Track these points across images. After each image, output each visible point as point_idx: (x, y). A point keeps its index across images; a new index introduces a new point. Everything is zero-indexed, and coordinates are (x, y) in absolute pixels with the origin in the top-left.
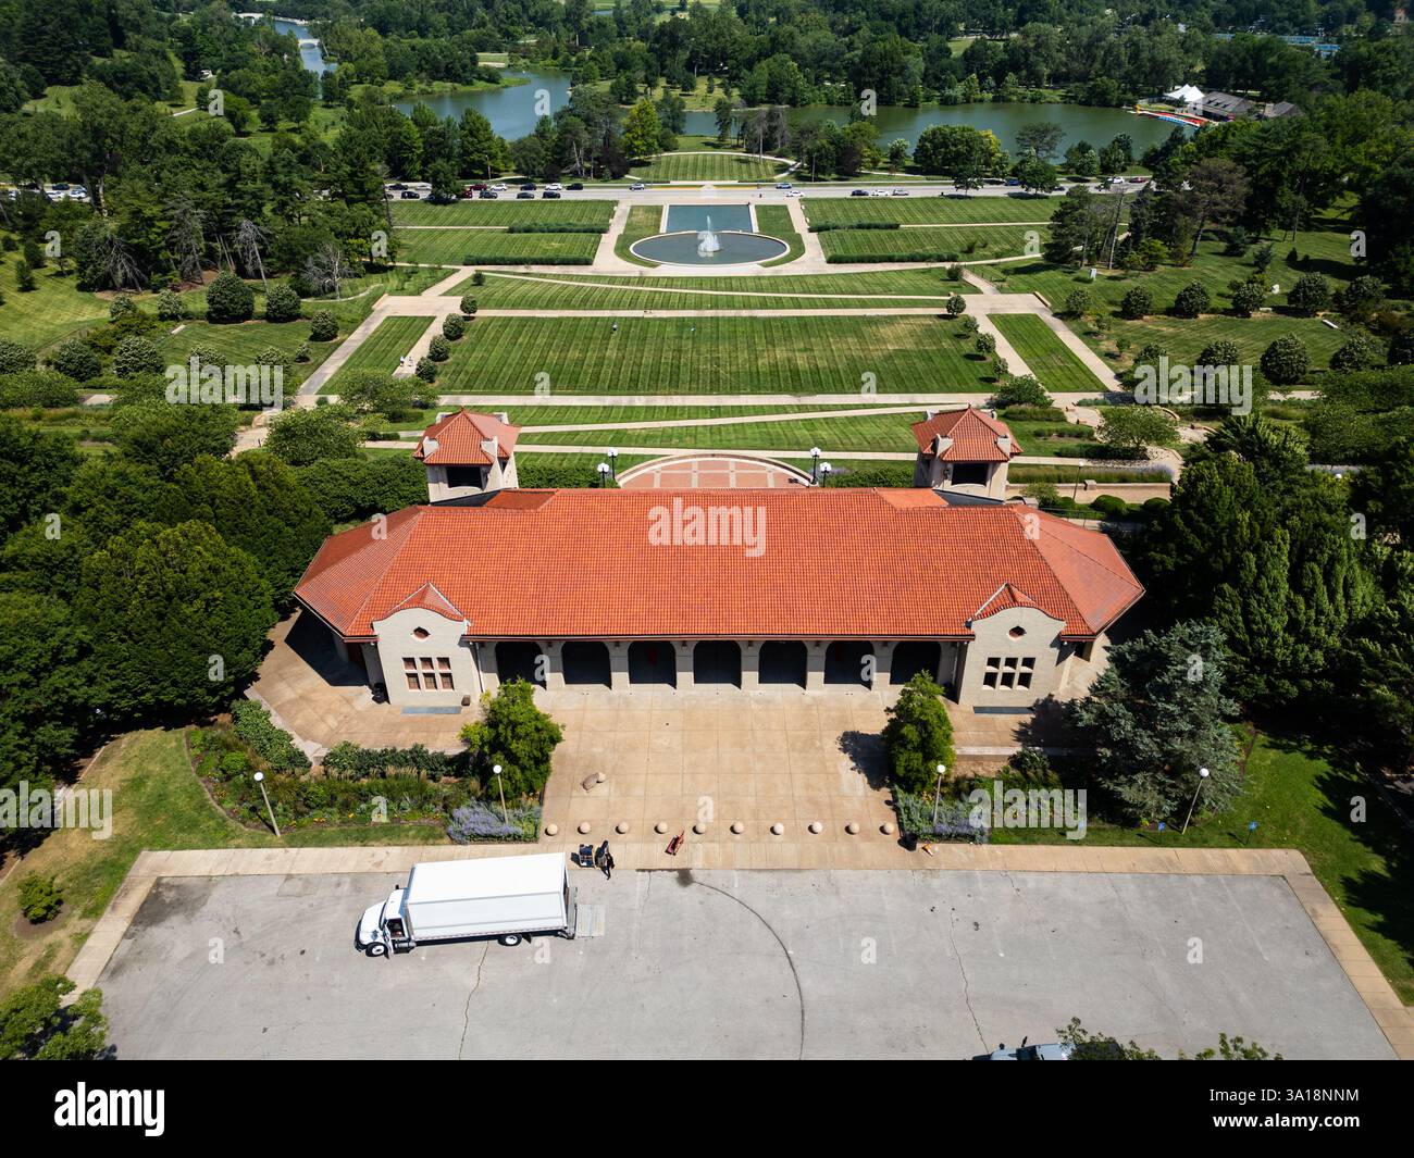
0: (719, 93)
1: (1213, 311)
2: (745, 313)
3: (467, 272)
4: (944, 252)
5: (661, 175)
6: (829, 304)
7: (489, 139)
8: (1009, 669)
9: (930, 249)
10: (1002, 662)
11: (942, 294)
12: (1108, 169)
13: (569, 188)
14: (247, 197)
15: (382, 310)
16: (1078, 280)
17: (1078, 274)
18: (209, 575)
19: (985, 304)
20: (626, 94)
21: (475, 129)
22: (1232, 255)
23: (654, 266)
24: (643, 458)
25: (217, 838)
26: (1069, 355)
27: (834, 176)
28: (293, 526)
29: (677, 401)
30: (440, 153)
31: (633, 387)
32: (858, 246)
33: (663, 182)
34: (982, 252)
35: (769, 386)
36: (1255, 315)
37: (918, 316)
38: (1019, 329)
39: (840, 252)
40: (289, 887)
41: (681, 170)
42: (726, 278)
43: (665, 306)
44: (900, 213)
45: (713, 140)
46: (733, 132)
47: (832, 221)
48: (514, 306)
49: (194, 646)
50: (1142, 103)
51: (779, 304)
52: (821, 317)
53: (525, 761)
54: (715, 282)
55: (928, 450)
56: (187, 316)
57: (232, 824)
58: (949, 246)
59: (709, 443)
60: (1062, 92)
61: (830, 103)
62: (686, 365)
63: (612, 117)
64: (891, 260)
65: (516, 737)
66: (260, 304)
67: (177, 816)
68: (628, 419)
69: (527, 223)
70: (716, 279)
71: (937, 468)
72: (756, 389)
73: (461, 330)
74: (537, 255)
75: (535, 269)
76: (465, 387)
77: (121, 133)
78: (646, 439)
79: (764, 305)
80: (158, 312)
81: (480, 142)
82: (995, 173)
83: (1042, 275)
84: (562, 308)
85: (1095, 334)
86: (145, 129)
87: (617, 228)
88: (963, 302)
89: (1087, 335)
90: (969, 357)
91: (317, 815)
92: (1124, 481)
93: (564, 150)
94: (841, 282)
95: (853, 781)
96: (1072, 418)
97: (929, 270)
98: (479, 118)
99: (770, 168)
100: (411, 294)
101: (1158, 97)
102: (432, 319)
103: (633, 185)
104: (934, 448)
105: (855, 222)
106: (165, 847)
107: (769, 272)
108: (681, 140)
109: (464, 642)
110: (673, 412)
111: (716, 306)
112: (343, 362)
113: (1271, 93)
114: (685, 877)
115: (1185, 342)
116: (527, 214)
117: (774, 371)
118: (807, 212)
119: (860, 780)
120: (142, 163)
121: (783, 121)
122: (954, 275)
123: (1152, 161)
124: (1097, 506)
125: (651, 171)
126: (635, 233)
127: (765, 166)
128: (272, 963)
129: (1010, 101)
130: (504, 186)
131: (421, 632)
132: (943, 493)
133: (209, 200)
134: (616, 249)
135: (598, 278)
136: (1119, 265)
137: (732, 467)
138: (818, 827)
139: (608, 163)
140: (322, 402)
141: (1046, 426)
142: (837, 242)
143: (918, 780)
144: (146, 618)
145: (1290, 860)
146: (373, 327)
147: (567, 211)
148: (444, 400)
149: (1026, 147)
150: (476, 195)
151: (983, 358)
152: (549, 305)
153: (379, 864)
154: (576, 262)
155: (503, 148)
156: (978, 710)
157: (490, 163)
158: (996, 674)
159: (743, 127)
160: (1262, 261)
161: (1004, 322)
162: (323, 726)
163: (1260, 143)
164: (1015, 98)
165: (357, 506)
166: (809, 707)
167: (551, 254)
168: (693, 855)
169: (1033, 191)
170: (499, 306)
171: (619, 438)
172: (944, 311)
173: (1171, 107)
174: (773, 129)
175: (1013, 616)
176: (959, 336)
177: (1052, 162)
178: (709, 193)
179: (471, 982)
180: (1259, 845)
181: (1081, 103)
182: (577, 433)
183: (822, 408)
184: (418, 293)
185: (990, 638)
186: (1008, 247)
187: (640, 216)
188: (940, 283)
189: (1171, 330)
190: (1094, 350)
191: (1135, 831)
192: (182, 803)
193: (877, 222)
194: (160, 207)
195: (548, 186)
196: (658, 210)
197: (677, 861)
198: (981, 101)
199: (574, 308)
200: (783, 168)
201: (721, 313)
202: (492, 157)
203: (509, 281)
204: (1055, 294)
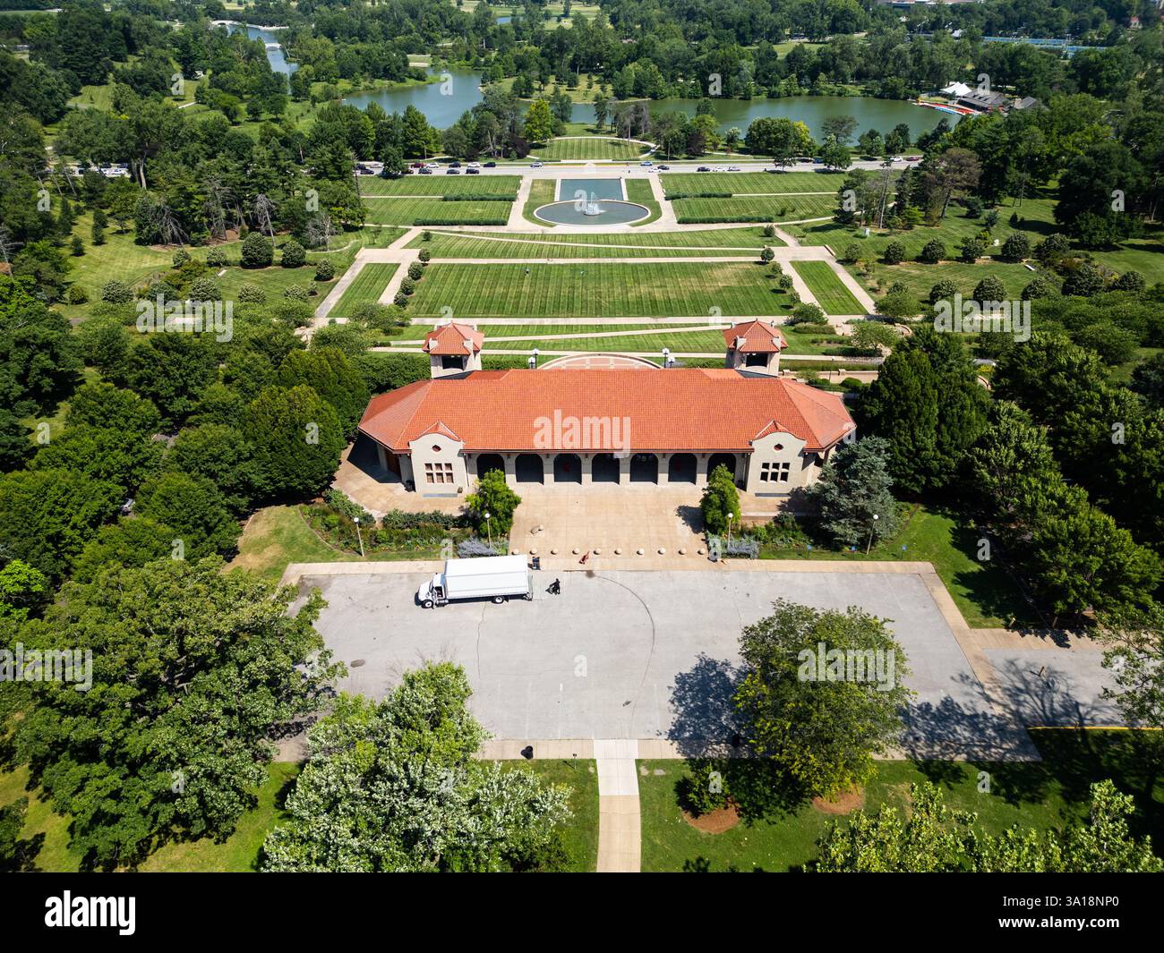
0: (596, 88)
1: (949, 259)
2: (619, 261)
3: (417, 231)
4: (763, 216)
5: (554, 155)
6: (678, 254)
7: (425, 129)
8: (775, 470)
9: (753, 213)
10: (771, 466)
11: (759, 247)
12: (891, 150)
13: (485, 166)
14: (260, 177)
15: (361, 260)
16: (856, 236)
17: (857, 232)
18: (316, 415)
19: (789, 253)
20: (524, 90)
21: (414, 121)
22: (971, 218)
23: (552, 226)
24: (553, 357)
25: (329, 557)
26: (845, 290)
27: (685, 156)
28: (351, 391)
29: (573, 321)
30: (388, 140)
31: (543, 312)
32: (701, 211)
33: (555, 161)
34: (792, 215)
35: (635, 310)
36: (979, 262)
37: (741, 263)
38: (812, 272)
39: (688, 216)
40: (373, 579)
41: (569, 151)
42: (604, 235)
43: (562, 256)
44: (734, 185)
45: (592, 127)
46: (608, 121)
47: (682, 191)
48: (455, 256)
49: (308, 455)
50: (924, 96)
51: (643, 254)
52: (672, 264)
53: (500, 514)
54: (596, 238)
55: (732, 346)
56: (226, 264)
57: (336, 551)
58: (767, 211)
59: (596, 348)
60: (862, 87)
61: (682, 96)
62: (578, 297)
63: (516, 111)
64: (725, 221)
65: (497, 500)
66: (278, 255)
67: (305, 548)
68: (541, 333)
69: (456, 193)
70: (598, 236)
71: (737, 356)
72: (627, 314)
73: (421, 273)
74: (467, 218)
75: (466, 228)
76: (427, 312)
77: (158, 128)
78: (554, 346)
79: (632, 255)
80: (206, 261)
81: (418, 131)
82: (805, 154)
83: (832, 233)
84: (489, 257)
85: (864, 275)
86: (176, 125)
87: (523, 197)
88: (772, 253)
89: (859, 276)
90: (775, 291)
91: (383, 546)
92: (864, 370)
93: (481, 136)
94: (688, 238)
95: (684, 530)
96: (839, 332)
97: (752, 229)
98: (416, 113)
99: (636, 150)
100: (381, 247)
101: (936, 91)
102: (398, 265)
103: (533, 163)
104: (735, 344)
105: (700, 192)
106: (301, 561)
107: (635, 230)
108: (567, 126)
109: (461, 453)
110: (570, 329)
111: (597, 256)
112: (340, 296)
113: (1022, 89)
114: (590, 574)
115: (926, 281)
116: (456, 186)
117: (639, 302)
118: (664, 184)
119: (689, 529)
120: (174, 150)
121: (646, 113)
122: (769, 233)
123: (923, 144)
124: (844, 384)
125: (547, 151)
126: (537, 201)
127: (632, 147)
128: (372, 611)
129: (821, 95)
130: (437, 164)
131: (437, 448)
132: (741, 372)
133: (231, 179)
134: (524, 213)
135: (512, 235)
136: (886, 226)
137: (612, 362)
138: (663, 551)
139: (515, 146)
140: (332, 322)
141: (819, 337)
142: (685, 208)
143: (720, 526)
144: (283, 438)
145: (926, 567)
146: (358, 271)
147: (484, 184)
148: (414, 321)
149: (829, 134)
150: (416, 172)
151: (784, 292)
152: (480, 255)
153: (421, 569)
154: (495, 223)
155: (435, 136)
156: (757, 495)
157: (426, 147)
158: (767, 473)
159: (615, 118)
160: (991, 222)
161: (801, 267)
162: (378, 503)
163: (993, 135)
164: (825, 92)
165: (378, 384)
166: (659, 494)
167: (476, 218)
168: (593, 563)
169: (832, 168)
170: (445, 255)
171: (535, 345)
172: (760, 259)
173: (945, 100)
174: (638, 120)
175: (776, 438)
176: (769, 277)
177: (849, 145)
178: (591, 169)
179: (479, 619)
180: (908, 560)
181: (876, 96)
182: (508, 342)
183: (672, 326)
184: (385, 246)
185: (763, 452)
186: (811, 211)
187: (540, 188)
188: (758, 239)
189: (918, 272)
190: (862, 286)
191: (840, 553)
192: (305, 540)
193: (716, 192)
194: (197, 185)
195: (470, 164)
196: (553, 183)
197: (586, 567)
198: (799, 94)
199: (497, 257)
200: (646, 150)
201: (601, 261)
202: (428, 142)
203: (449, 238)
204: (839, 246)
